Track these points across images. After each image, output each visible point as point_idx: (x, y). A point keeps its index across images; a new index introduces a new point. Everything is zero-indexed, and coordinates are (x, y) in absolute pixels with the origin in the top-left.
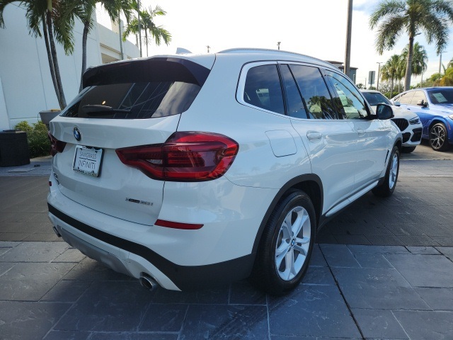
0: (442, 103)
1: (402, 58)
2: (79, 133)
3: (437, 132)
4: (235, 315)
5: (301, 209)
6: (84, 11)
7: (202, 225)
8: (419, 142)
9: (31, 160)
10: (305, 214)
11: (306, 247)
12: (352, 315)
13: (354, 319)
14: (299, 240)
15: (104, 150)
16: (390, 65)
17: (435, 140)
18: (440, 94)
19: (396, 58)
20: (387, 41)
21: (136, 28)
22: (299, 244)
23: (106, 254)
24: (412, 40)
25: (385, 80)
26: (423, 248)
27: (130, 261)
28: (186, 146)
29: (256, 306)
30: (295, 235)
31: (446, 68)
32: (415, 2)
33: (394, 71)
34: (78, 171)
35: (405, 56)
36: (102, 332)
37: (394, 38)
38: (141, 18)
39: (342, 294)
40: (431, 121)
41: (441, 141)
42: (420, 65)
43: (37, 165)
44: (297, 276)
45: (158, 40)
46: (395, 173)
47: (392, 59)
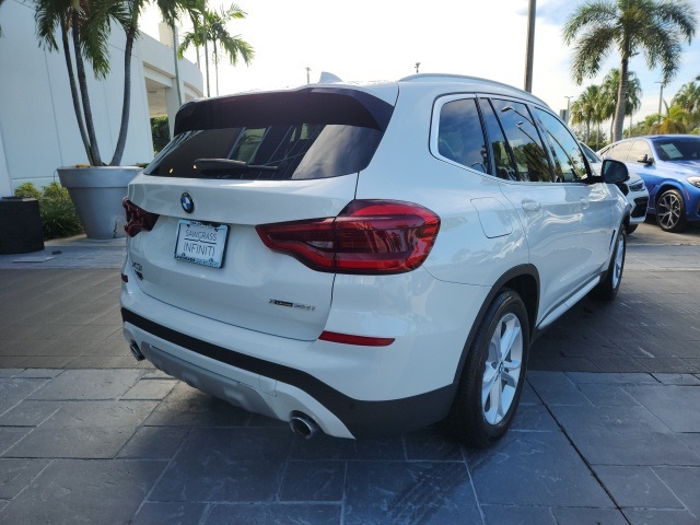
0: (675, 160)
1: (604, 90)
2: (191, 201)
3: (669, 202)
4: (421, 477)
5: (511, 318)
6: (127, 11)
7: (393, 340)
8: (643, 219)
9: (46, 244)
10: (516, 325)
11: (515, 375)
12: (594, 475)
13: (598, 481)
14: (507, 364)
15: (229, 226)
16: (585, 101)
17: (665, 215)
18: (671, 146)
19: (594, 90)
20: (588, 64)
21: (199, 37)
22: (507, 370)
23: (234, 384)
24: (625, 62)
25: (577, 124)
26: (678, 376)
27: (277, 394)
28: (367, 221)
29: (449, 464)
30: (504, 357)
31: (669, 106)
32: (631, 5)
33: (590, 110)
34: (183, 259)
35: (608, 87)
36: (224, 502)
37: (598, 59)
38: (208, 23)
39: (572, 444)
40: (659, 187)
41: (674, 218)
42: (631, 100)
43: (57, 252)
44: (505, 418)
45: (233, 56)
46: (620, 265)
47: (587, 92)
